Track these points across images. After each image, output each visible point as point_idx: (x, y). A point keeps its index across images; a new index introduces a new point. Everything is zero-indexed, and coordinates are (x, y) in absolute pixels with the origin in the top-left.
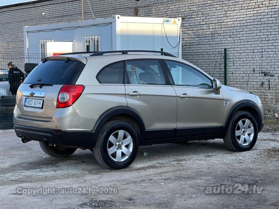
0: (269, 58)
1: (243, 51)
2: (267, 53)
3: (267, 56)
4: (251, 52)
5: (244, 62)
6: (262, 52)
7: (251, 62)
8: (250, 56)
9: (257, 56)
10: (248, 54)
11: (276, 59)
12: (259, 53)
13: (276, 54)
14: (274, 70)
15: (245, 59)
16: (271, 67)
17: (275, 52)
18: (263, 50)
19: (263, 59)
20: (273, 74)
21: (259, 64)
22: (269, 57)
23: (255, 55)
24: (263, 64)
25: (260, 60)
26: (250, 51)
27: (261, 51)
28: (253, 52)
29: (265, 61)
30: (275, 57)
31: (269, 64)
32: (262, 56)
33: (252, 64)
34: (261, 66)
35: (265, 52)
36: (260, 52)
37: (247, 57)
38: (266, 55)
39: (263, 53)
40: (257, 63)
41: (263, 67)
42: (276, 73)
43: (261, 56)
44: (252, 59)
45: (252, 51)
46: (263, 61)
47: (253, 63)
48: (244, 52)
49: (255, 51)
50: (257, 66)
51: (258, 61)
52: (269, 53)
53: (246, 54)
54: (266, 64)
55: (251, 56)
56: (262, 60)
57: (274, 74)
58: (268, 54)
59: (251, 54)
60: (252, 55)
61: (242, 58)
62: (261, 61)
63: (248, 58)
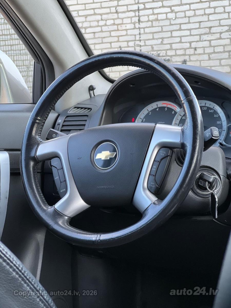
0: (155, 24)
1: (92, 12)
2: (150, 11)
3: (152, 17)
4: (111, 13)
5: (97, 35)
6: (139, 10)
7: (113, 34)
8: (109, 22)
9: (125, 21)
10: (104, 17)
11: (173, 22)
12: (132, 14)
13: (172, 11)
14: (171, 49)
15: (99, 29)
16: (162, 43)
17: (170, 7)
18: (142, 6)
19: (142, 25)
20: (168, 58)
21: (132, 38)
22: (157, 20)
23: (122, 19)
24: (143, 37)
25: (135, 28)
26: (108, 10)
27: (135, 7)
28: (117, 12)
29: (147, 30)
30: (170, 19)
31: (156, 36)
32: (139, 20)
33: (116, 39)
34: (138, 43)
35: (145, 9)
36: (134, 11)
37: (102, 23)
38: (148, 16)
39: (142, 13)
40: (127, 35)
41: (142, 43)
42: (176, 55)
43: (136, 19)
44: (115, 27)
45: (113, 10)
46: (142, 31)
47: (118, 37)
48: (95, 14)
49: (120, 9)
50: (128, 42)
51: (129, 32)
52: (156, 11)
53: (99, 17)
54: (150, 36)
55: (112, 22)
56: (139, 28)
57: (171, 56)
58: (153, 14)
59: (110, 16)
60: (114, 19)
61: (91, 27)
62: (136, 31)
63: (106, 25)
